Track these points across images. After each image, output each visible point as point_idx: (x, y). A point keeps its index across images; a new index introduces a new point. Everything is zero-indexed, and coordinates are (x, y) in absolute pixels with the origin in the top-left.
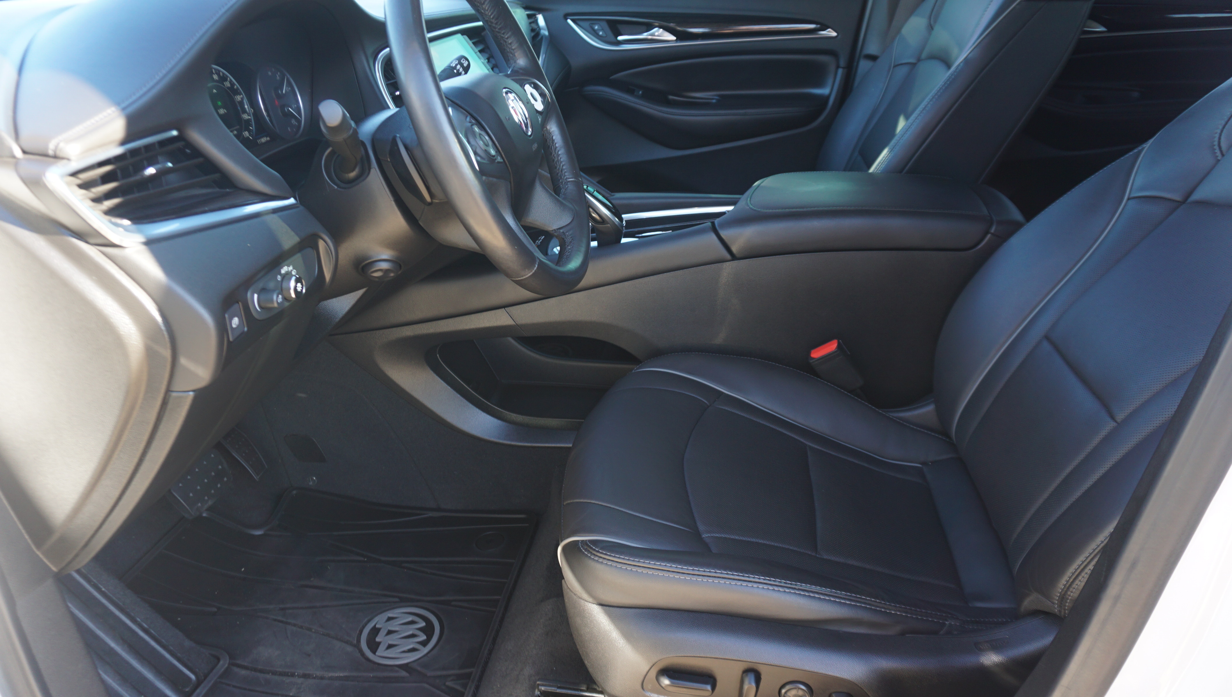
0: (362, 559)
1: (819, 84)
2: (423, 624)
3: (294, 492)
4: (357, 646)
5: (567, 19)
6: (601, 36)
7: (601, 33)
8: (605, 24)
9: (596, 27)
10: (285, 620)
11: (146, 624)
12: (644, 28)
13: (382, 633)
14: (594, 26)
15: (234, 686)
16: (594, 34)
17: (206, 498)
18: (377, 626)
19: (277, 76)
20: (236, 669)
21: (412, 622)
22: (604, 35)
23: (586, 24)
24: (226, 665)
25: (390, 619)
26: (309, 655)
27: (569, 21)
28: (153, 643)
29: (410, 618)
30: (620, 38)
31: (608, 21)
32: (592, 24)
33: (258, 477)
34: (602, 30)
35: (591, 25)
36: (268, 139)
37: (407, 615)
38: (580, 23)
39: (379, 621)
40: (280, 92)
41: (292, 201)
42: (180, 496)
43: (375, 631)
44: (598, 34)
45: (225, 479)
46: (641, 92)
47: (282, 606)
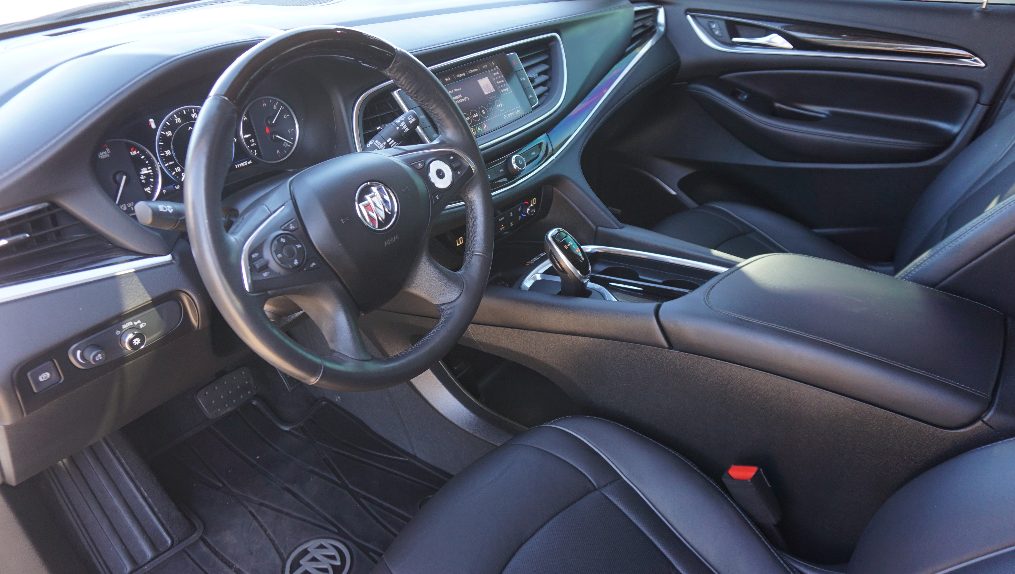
0: (337, 480)
1: (952, 120)
2: (338, 563)
3: (324, 403)
4: (284, 562)
5: (686, 14)
6: (717, 35)
7: (717, 33)
8: (723, 24)
9: (714, 26)
10: (255, 514)
11: (147, 493)
12: (764, 31)
13: (308, 557)
14: (712, 24)
15: (192, 559)
16: (710, 33)
17: (227, 405)
18: (309, 549)
19: (274, 105)
20: (201, 544)
21: (333, 558)
22: (720, 35)
23: (704, 22)
24: (197, 539)
25: (322, 547)
26: (251, 554)
27: (689, 17)
28: (147, 509)
29: (334, 553)
30: (735, 40)
31: (727, 22)
32: (711, 22)
33: (291, 389)
34: (720, 29)
35: (709, 23)
36: (250, 162)
37: (333, 549)
38: (700, 20)
39: (311, 545)
40: (269, 122)
41: (168, 258)
42: (203, 403)
43: (306, 552)
44: (713, 33)
45: (249, 392)
46: (745, 97)
47: (262, 501)
